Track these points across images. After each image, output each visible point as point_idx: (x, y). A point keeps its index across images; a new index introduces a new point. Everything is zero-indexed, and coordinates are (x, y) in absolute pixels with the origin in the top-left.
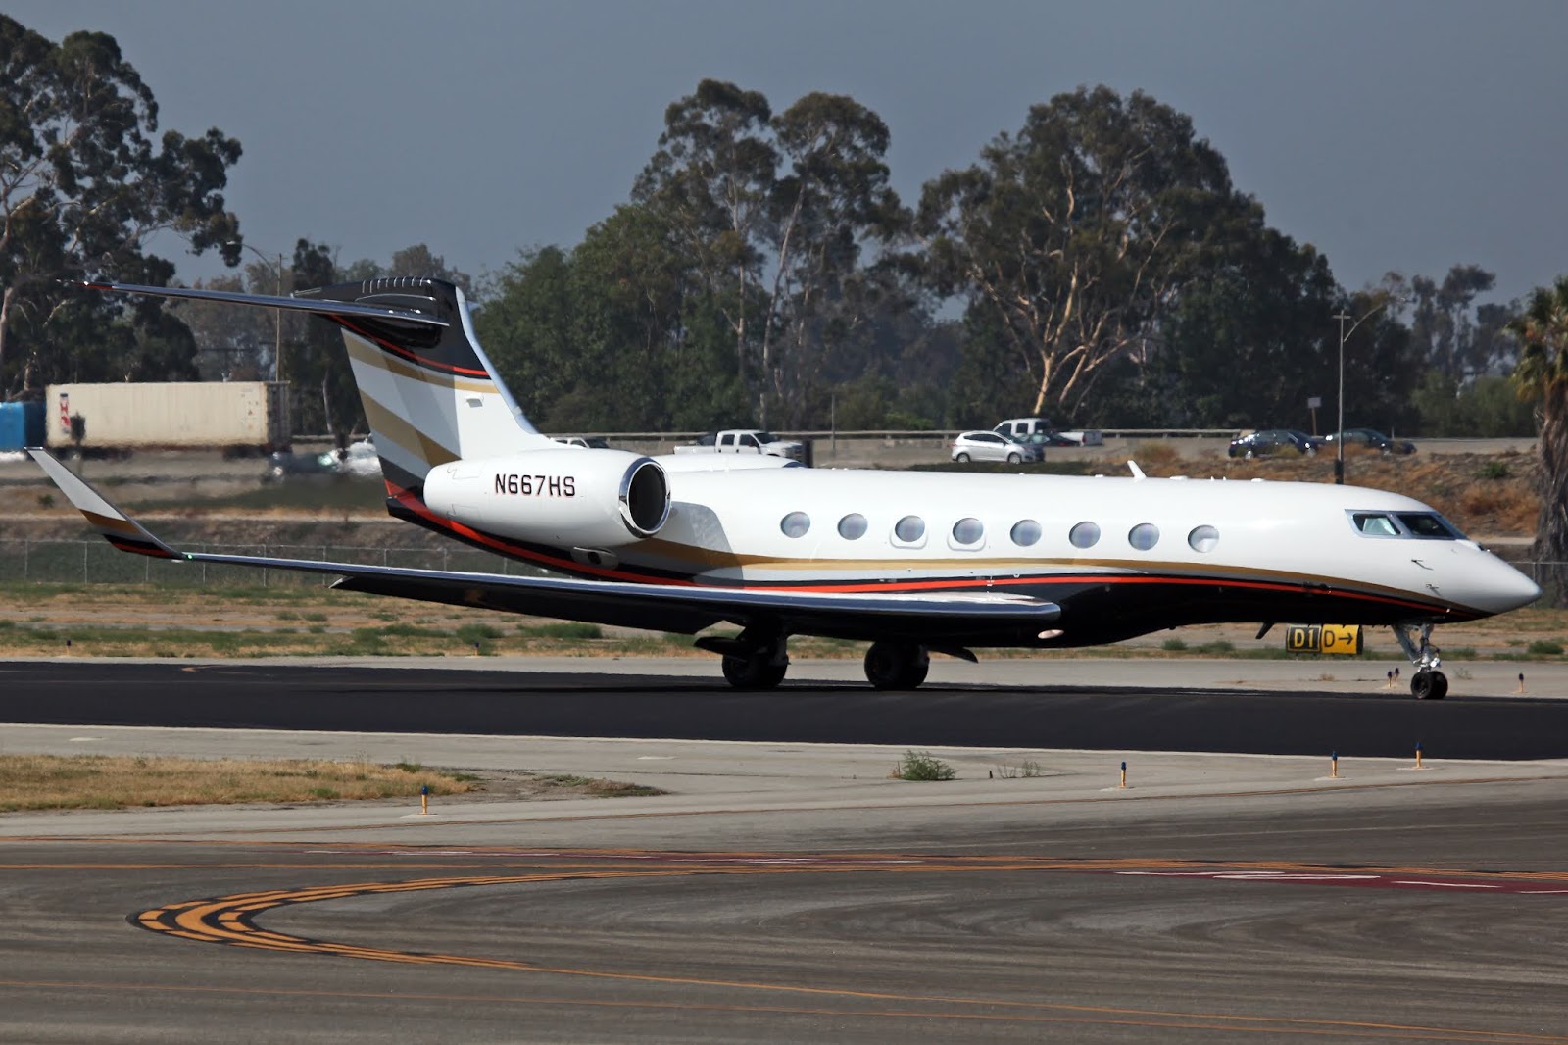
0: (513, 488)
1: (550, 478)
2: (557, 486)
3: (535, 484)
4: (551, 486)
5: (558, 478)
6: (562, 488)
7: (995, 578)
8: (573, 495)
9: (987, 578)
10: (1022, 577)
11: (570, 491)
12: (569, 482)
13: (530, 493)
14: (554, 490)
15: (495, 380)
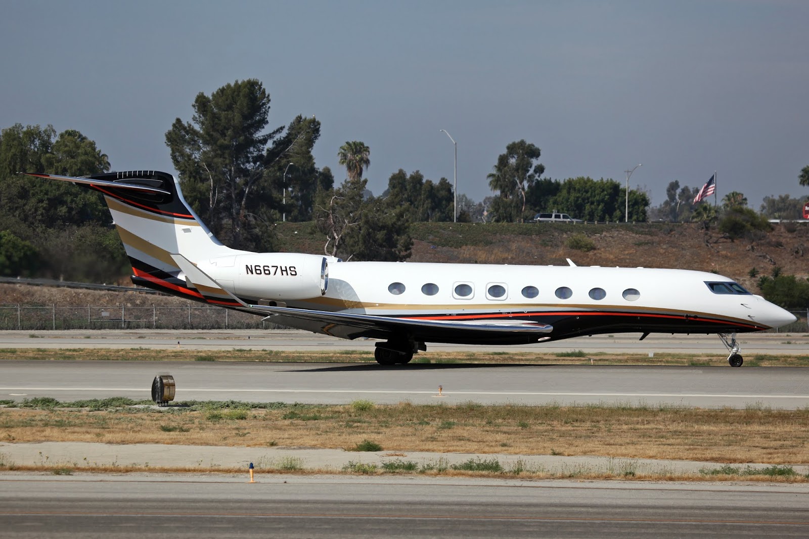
0: (258, 272)
1: (281, 267)
2: (286, 270)
3: (272, 270)
4: (282, 271)
5: (286, 267)
6: (289, 272)
7: (513, 313)
8: (296, 275)
9: (509, 313)
10: (528, 312)
11: (293, 273)
12: (292, 269)
13: (269, 274)
14: (284, 273)
15: (197, 220)
